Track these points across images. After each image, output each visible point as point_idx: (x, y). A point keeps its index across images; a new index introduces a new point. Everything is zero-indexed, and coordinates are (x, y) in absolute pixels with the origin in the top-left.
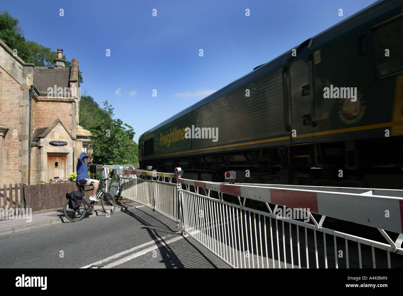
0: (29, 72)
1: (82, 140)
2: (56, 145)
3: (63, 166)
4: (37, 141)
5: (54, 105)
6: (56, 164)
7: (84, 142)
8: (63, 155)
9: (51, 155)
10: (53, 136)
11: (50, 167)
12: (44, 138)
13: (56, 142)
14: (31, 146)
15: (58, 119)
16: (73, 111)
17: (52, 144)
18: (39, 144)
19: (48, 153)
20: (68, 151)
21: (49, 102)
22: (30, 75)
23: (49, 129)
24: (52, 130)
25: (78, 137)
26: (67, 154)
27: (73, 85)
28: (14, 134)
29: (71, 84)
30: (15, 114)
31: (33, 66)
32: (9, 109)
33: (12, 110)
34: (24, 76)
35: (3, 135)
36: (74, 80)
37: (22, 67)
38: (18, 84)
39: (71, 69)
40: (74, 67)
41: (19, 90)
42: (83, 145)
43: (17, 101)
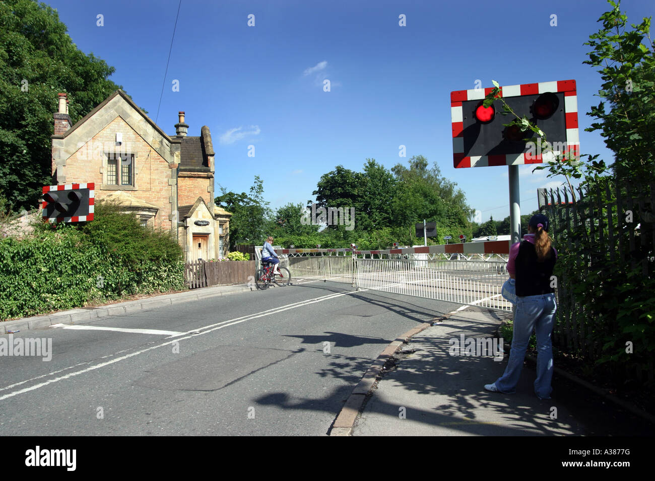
0: (177, 149)
1: (219, 219)
2: (200, 225)
3: (205, 247)
4: (183, 221)
5: (191, 181)
6: (200, 245)
7: (220, 221)
8: (205, 236)
9: (196, 236)
10: (197, 215)
11: (194, 248)
12: (189, 217)
13: (200, 222)
14: (179, 226)
15: (200, 197)
16: (211, 187)
17: (196, 223)
18: (185, 224)
19: (194, 234)
20: (210, 231)
21: (186, 178)
22: (178, 153)
23: (194, 208)
24: (196, 210)
25: (217, 216)
26: (208, 234)
27: (211, 159)
28: (164, 213)
29: (209, 157)
30: (164, 193)
31: (180, 143)
32: (158, 189)
33: (161, 190)
34: (172, 154)
35: (154, 214)
36: (212, 153)
37: (169, 144)
38: (166, 163)
39: (202, 139)
40: (207, 136)
41: (167, 169)
42: (220, 225)
43: (166, 180)
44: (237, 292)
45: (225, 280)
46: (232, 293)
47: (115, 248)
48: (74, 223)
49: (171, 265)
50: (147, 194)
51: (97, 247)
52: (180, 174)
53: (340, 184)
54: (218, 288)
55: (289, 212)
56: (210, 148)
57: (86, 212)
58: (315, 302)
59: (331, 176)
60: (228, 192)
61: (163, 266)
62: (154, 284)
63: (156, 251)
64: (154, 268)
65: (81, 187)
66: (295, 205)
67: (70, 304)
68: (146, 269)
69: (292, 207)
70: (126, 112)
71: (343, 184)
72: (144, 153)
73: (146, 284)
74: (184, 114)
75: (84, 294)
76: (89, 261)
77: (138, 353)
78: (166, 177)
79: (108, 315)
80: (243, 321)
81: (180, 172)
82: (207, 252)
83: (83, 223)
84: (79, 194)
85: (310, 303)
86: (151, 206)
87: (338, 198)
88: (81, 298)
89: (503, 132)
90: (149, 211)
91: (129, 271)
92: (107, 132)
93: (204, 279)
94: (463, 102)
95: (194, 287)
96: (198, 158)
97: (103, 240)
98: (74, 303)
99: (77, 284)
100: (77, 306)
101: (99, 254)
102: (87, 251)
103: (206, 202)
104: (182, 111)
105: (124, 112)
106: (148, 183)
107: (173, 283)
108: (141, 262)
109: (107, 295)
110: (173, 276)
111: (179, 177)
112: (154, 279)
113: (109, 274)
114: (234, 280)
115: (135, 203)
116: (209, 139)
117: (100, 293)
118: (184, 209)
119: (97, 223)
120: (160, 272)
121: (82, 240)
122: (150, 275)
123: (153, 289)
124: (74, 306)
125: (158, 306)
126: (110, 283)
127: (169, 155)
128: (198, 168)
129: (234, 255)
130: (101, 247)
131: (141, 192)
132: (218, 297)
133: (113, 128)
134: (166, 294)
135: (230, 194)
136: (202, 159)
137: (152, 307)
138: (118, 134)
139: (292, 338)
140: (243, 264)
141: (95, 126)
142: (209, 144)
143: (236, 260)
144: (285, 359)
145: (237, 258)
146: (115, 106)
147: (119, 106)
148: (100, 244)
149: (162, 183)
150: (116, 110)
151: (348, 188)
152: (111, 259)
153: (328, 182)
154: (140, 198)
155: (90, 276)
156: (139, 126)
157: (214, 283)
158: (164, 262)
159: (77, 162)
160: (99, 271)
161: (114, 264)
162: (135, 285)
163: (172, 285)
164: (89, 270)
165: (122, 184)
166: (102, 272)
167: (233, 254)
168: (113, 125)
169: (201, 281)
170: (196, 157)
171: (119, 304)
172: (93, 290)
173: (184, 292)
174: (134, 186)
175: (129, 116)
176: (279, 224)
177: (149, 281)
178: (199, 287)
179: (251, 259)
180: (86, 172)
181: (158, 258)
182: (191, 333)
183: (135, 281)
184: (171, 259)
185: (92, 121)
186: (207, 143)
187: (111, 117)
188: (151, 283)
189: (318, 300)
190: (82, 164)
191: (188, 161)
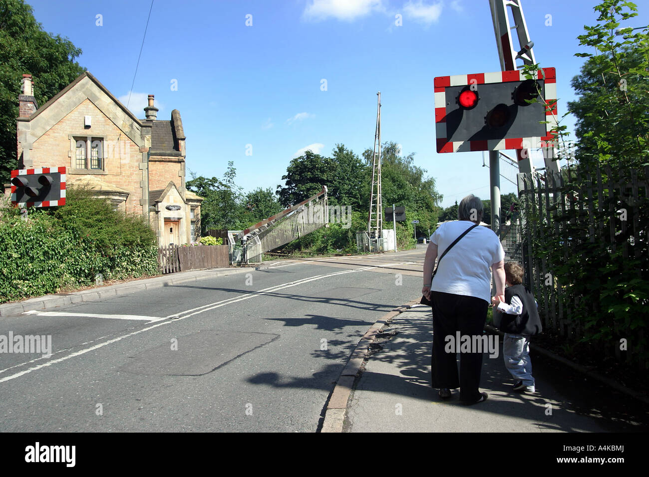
0: (148, 133)
1: (190, 203)
2: (170, 210)
3: (177, 232)
4: (154, 206)
5: (162, 165)
6: (171, 229)
7: (192, 206)
8: (178, 221)
9: (167, 220)
10: (168, 199)
11: (166, 232)
12: (161, 202)
13: (172, 207)
14: (150, 211)
15: (171, 181)
16: (182, 172)
17: (168, 208)
18: (156, 208)
19: (165, 218)
20: (181, 215)
21: (157, 163)
22: (148, 137)
23: (165, 193)
24: (168, 194)
25: (189, 200)
26: (180, 219)
27: (181, 143)
28: (135, 198)
29: (180, 141)
30: (135, 178)
31: (151, 127)
32: (128, 173)
33: (132, 174)
34: (142, 137)
35: (125, 199)
36: (183, 138)
37: (140, 128)
38: (136, 147)
39: (172, 122)
40: (177, 120)
41: (138, 152)
42: (191, 209)
43: (137, 164)
44: (212, 276)
45: (198, 265)
46: (207, 277)
47: (88, 233)
48: (45, 208)
49: (144, 250)
50: (118, 179)
51: (69, 232)
52: (151, 158)
53: (309, 168)
54: (192, 272)
55: (257, 197)
56: (181, 132)
57: (57, 197)
58: (292, 285)
59: (300, 160)
60: (198, 176)
61: (137, 251)
62: (127, 269)
63: (129, 236)
64: (128, 253)
65: (51, 171)
66: (264, 190)
67: (42, 291)
68: (119, 254)
69: (261, 191)
70: (94, 94)
71: (312, 169)
72: (113, 137)
73: (119, 269)
74: (153, 97)
75: (57, 280)
76: (61, 247)
77: (119, 339)
78: (137, 161)
79: (82, 301)
80: (222, 305)
81: (151, 156)
82: (179, 236)
83: (54, 208)
84: (50, 179)
85: (287, 286)
86: (121, 190)
87: (307, 183)
88: (54, 284)
89: (485, 118)
90: (120, 196)
91: (102, 256)
92: (75, 115)
93: (177, 264)
94: (446, 87)
95: (168, 272)
96: (169, 142)
97: (75, 225)
98: (47, 289)
99: (49, 270)
100: (50, 292)
101: (72, 240)
102: (59, 236)
103: (177, 187)
104: (151, 94)
105: (92, 94)
106: (118, 167)
107: (146, 268)
108: (114, 247)
109: (80, 281)
110: (147, 261)
111: (150, 161)
112: (128, 264)
113: (82, 260)
114: (208, 265)
115: (105, 188)
116: (179, 123)
117: (73, 279)
118: (156, 193)
119: (69, 208)
120: (133, 257)
121: (54, 225)
122: (123, 261)
123: (126, 274)
124: (46, 293)
125: (133, 291)
126: (83, 269)
127: (140, 139)
128: (169, 152)
129: (207, 240)
130: (73, 232)
131: (111, 177)
132: (193, 282)
133: (81, 111)
134: (140, 279)
135: (201, 178)
136: (172, 143)
137: (128, 292)
138: (86, 116)
139: (273, 321)
140: (216, 249)
141: (62, 109)
142: (180, 128)
143: (209, 244)
144: (270, 342)
145: (210, 242)
146: (83, 88)
147: (87, 89)
148: (73, 229)
149: (133, 167)
150: (84, 93)
151: (318, 173)
152: (84, 244)
153: (297, 167)
154: (110, 182)
155: (62, 262)
156: (108, 109)
157: (187, 268)
158: (137, 247)
159: (44, 145)
160: (71, 256)
161: (87, 249)
162: (108, 270)
163: (146, 270)
164: (61, 255)
165: (92, 169)
166: (75, 257)
167: (206, 238)
168: (81, 108)
169: (174, 265)
170: (166, 141)
171: (93, 290)
172: (65, 276)
173: (158, 277)
174: (104, 170)
175: (97, 98)
176: (248, 209)
177: (122, 266)
178: (173, 272)
179: (223, 244)
180: (54, 155)
181: (131, 243)
182: (171, 318)
183: (109, 266)
184: (144, 244)
185: (60, 103)
186: (178, 126)
187: (79, 99)
188: (124, 268)
189: (294, 284)
190: (49, 148)
191: (158, 145)
